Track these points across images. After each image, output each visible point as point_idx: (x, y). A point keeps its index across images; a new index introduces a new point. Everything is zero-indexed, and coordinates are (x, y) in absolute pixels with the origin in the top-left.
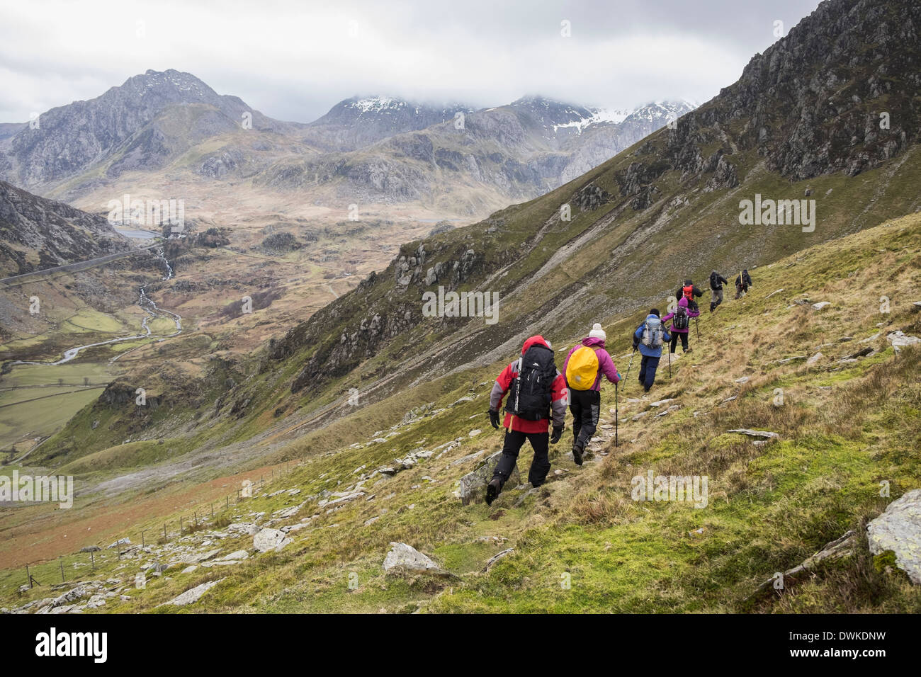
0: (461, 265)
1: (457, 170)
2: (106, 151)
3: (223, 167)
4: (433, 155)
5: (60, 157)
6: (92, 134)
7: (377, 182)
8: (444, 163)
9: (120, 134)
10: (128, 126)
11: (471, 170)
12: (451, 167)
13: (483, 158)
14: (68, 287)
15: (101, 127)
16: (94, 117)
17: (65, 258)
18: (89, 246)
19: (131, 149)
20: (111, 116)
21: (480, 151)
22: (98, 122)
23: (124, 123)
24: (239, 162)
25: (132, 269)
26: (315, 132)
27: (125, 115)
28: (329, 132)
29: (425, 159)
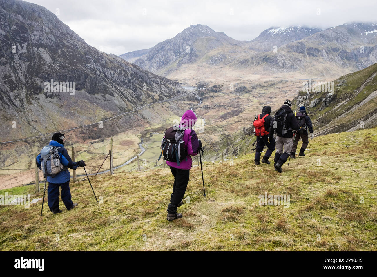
0: (326, 99)
1: (317, 57)
2: (176, 57)
3: (218, 61)
4: (305, 50)
5: (161, 60)
6: (172, 51)
7: (280, 64)
8: (311, 54)
9: (181, 50)
10: (184, 47)
11: (323, 56)
12: (314, 55)
13: (329, 50)
14: (167, 107)
15: (175, 48)
16: (172, 45)
17: (166, 97)
18: (174, 92)
19: (185, 56)
20: (178, 44)
21: (328, 47)
22: (174, 46)
23: (182, 46)
24: (224, 59)
25: (188, 101)
26: (254, 44)
27: (183, 43)
28: (259, 44)
29: (302, 53)
